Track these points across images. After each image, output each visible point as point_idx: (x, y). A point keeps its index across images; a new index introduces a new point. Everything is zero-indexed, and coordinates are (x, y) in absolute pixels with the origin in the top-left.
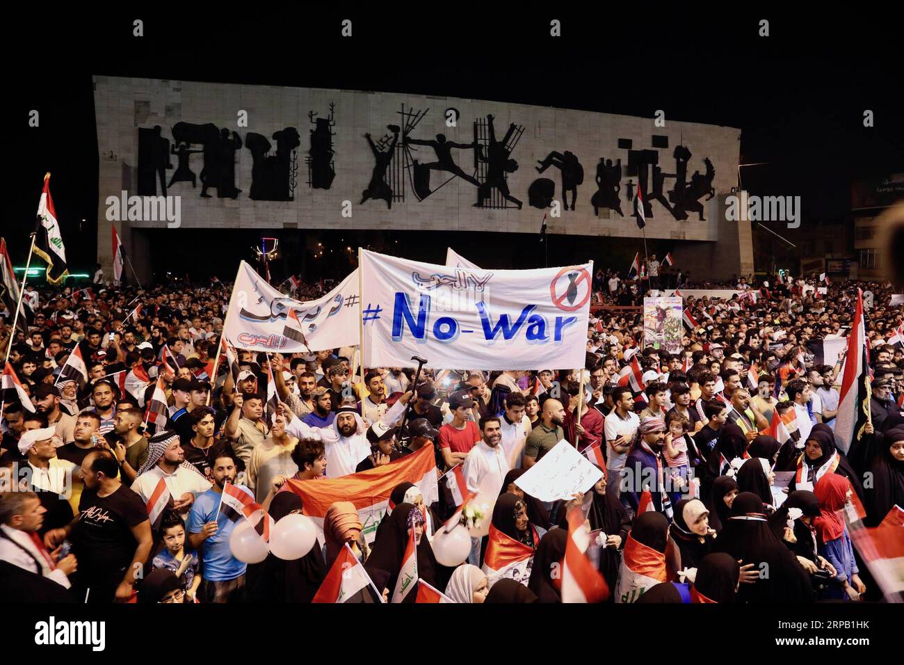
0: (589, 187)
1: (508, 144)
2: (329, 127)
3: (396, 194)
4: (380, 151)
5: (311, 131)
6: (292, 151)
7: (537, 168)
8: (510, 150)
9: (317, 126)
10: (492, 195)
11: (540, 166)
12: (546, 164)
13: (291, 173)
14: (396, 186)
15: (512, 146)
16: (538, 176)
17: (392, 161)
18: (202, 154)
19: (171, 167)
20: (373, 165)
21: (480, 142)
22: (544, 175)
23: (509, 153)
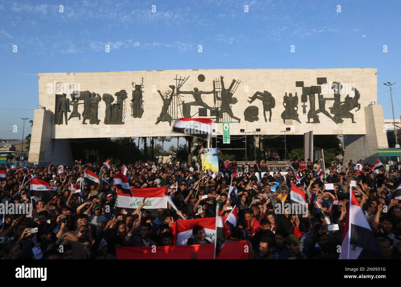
0: (279, 108)
1: (232, 90)
2: (141, 88)
3: (174, 118)
4: (165, 98)
5: (133, 91)
6: (124, 101)
7: (248, 101)
8: (233, 93)
9: (136, 88)
10: (224, 117)
11: (250, 100)
12: (253, 98)
13: (123, 111)
14: (174, 114)
15: (234, 91)
16: (249, 105)
17: (171, 103)
18: (83, 104)
19: (70, 111)
20: (162, 105)
21: (216, 90)
22: (253, 104)
23: (233, 94)
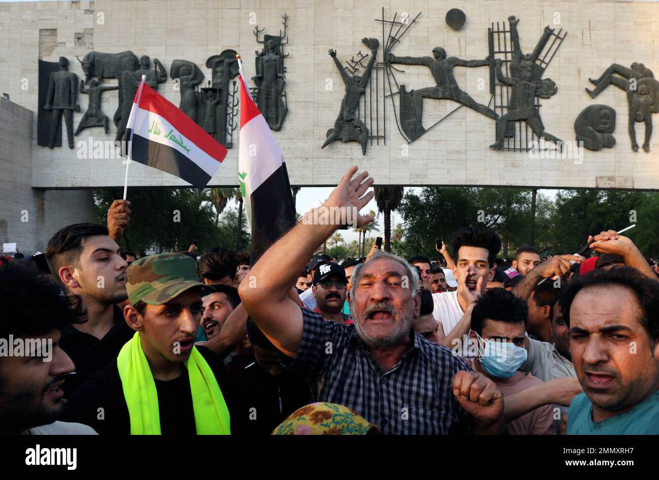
1: (541, 57)
2: (281, 47)
3: (375, 134)
4: (351, 75)
5: (257, 52)
6: (231, 81)
7: (588, 91)
8: (543, 66)
9: (266, 47)
10: (518, 133)
11: (592, 88)
12: (601, 84)
13: (230, 111)
14: (374, 123)
15: (547, 60)
16: (588, 102)
17: (368, 90)
18: (117, 92)
19: (78, 110)
21: (497, 56)
22: (601, 100)
23: (543, 70)
